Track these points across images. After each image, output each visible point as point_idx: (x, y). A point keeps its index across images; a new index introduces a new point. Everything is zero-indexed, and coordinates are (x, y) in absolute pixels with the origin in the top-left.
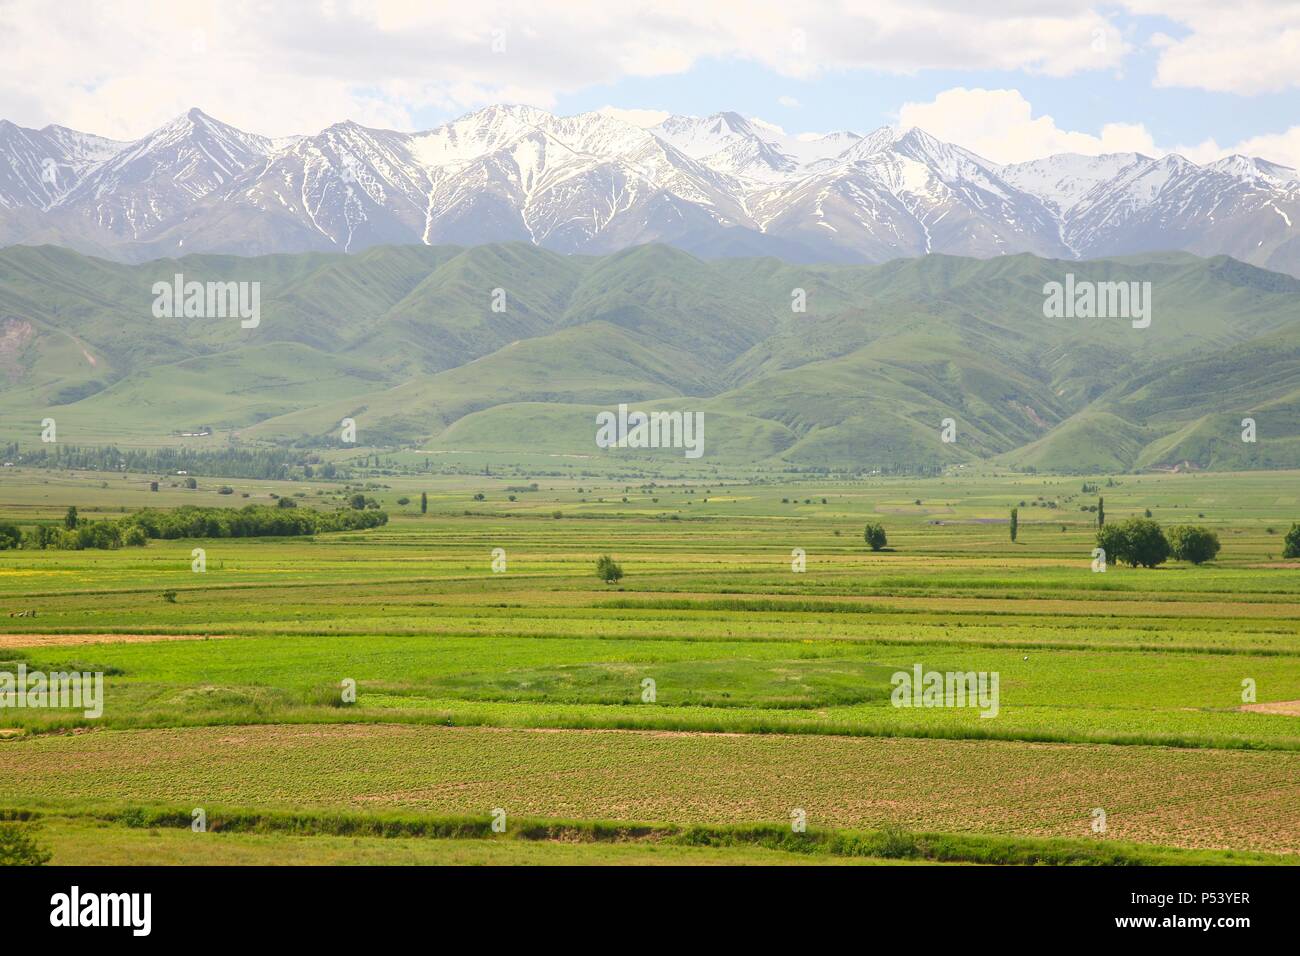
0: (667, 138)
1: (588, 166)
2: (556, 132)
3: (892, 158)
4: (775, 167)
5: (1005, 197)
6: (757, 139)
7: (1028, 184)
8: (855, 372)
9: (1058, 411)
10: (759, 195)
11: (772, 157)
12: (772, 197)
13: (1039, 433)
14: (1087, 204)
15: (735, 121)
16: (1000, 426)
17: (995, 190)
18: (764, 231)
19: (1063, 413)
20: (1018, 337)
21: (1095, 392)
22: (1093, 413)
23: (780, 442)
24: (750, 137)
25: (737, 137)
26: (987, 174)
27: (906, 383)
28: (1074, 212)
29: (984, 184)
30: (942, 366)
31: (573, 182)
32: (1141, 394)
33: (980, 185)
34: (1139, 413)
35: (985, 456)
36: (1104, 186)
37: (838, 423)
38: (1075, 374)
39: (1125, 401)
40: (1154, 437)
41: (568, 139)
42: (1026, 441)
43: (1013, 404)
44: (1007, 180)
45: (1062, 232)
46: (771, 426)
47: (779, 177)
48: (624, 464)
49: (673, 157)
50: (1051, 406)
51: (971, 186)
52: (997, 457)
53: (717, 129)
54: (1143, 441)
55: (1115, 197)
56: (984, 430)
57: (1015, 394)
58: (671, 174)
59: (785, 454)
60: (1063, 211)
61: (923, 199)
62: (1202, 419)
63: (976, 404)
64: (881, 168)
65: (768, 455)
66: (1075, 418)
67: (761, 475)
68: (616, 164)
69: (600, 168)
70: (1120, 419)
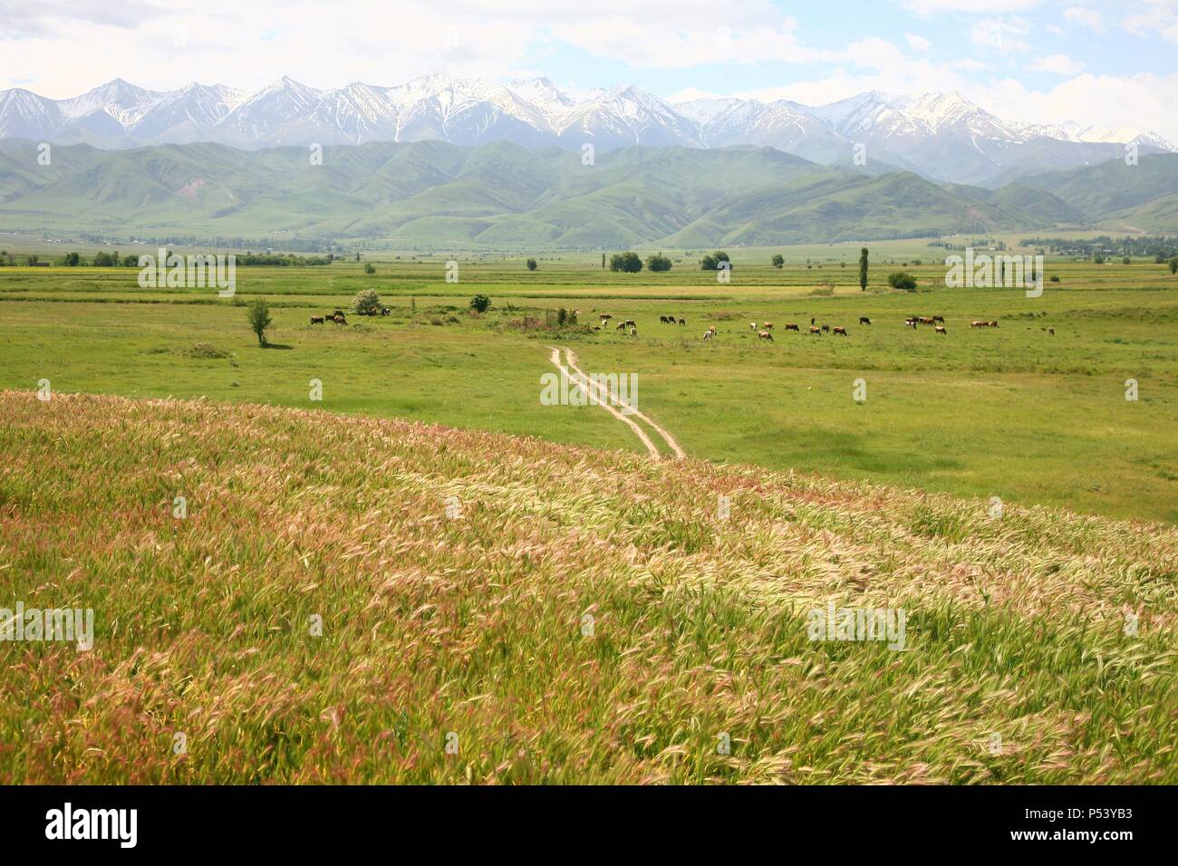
0: (512, 90)
1: (474, 104)
2: (459, 87)
3: (621, 100)
4: (565, 104)
5: (674, 119)
6: (557, 91)
7: (685, 113)
8: (592, 201)
9: (688, 220)
10: (557, 118)
11: (563, 100)
12: (563, 118)
13: (678, 229)
14: (713, 122)
15: (545, 81)
16: (659, 227)
17: (670, 116)
18: (559, 135)
19: (689, 221)
20: (673, 185)
21: (706, 210)
22: (703, 220)
23: (555, 235)
24: (552, 90)
25: (547, 89)
26: (666, 108)
27: (616, 207)
28: (706, 127)
29: (664, 113)
30: (634, 198)
31: (467, 111)
32: (726, 211)
33: (662, 113)
34: (724, 220)
35: (652, 241)
36: (720, 114)
37: (583, 226)
38: (696, 202)
39: (718, 214)
40: (729, 231)
41: (464, 91)
42: (671, 234)
43: (666, 216)
44: (676, 111)
45: (701, 136)
46: (551, 227)
47: (567, 109)
48: (480, 245)
49: (515, 99)
50: (684, 217)
51: (657, 113)
52: (657, 241)
53: (537, 85)
54: (724, 233)
55: (725, 119)
56: (651, 228)
57: (668, 211)
58: (514, 108)
59: (557, 240)
60: (702, 126)
61: (635, 120)
62: (750, 223)
63: (648, 216)
64: (615, 105)
65: (549, 241)
66: (694, 223)
67: (546, 250)
68: (488, 103)
69: (480, 104)
70: (713, 223)
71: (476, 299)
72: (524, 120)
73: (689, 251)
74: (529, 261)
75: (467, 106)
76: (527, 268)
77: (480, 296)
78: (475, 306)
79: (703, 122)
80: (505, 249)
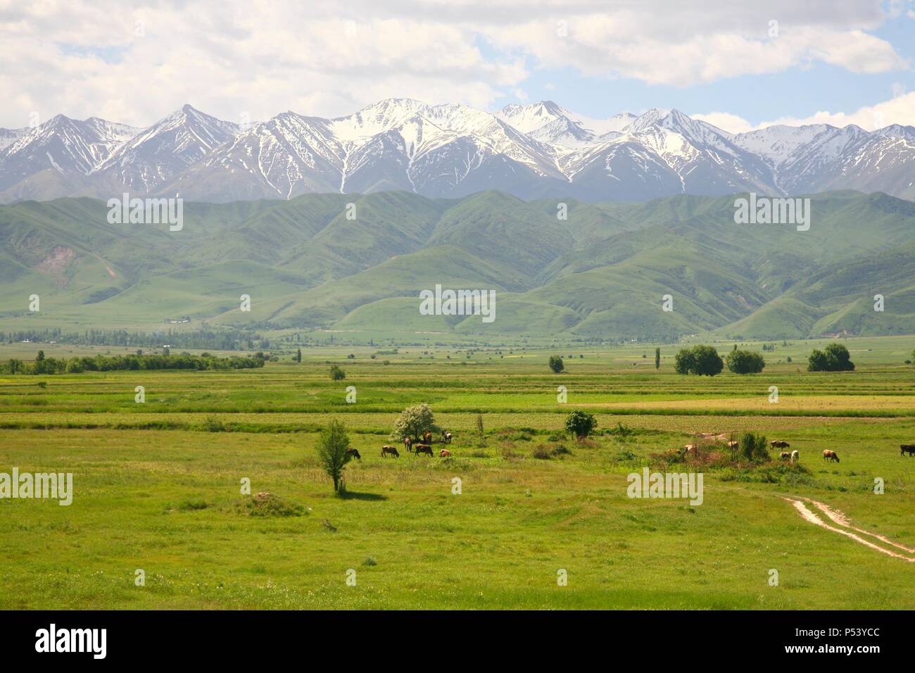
0: (505, 119)
1: (451, 139)
2: (430, 116)
3: (659, 130)
4: (579, 138)
5: (735, 155)
6: (567, 119)
7: (752, 146)
8: (621, 273)
9: (761, 298)
10: (567, 158)
11: (577, 132)
12: (576, 158)
13: (749, 312)
14: (792, 159)
15: (551, 107)
16: (719, 308)
17: (729, 151)
18: (571, 180)
19: (763, 299)
20: (737, 249)
21: (787, 285)
22: (784, 300)
23: (570, 321)
24: (562, 118)
25: (553, 118)
26: (724, 140)
27: (656, 281)
28: (783, 165)
29: (722, 147)
30: (681, 270)
31: (441, 150)
32: (817, 286)
33: (718, 147)
34: (815, 298)
35: (709, 329)
36: (804, 147)
37: (609, 308)
38: (774, 273)
39: (807, 290)
40: (825, 314)
41: (437, 121)
42: (738, 319)
43: (730, 294)
44: (738, 144)
45: (775, 179)
46: (564, 310)
47: (581, 146)
49: (510, 132)
50: (756, 295)
51: (713, 148)
52: (718, 330)
53: (539, 113)
54: (816, 317)
55: (811, 154)
56: (709, 311)
57: (731, 287)
58: (508, 144)
59: (573, 329)
60: (776, 164)
61: (680, 158)
62: (855, 303)
63: (704, 294)
64: (650, 137)
65: (562, 331)
66: (771, 303)
67: (557, 344)
68: (470, 138)
69: (459, 140)
70: (801, 303)
71: (576, 419)
72: (521, 160)
73: (768, 343)
74: (552, 360)
75: (442, 143)
76: (548, 368)
77: (581, 414)
78: (572, 429)
79: (779, 159)
80: (500, 343)
